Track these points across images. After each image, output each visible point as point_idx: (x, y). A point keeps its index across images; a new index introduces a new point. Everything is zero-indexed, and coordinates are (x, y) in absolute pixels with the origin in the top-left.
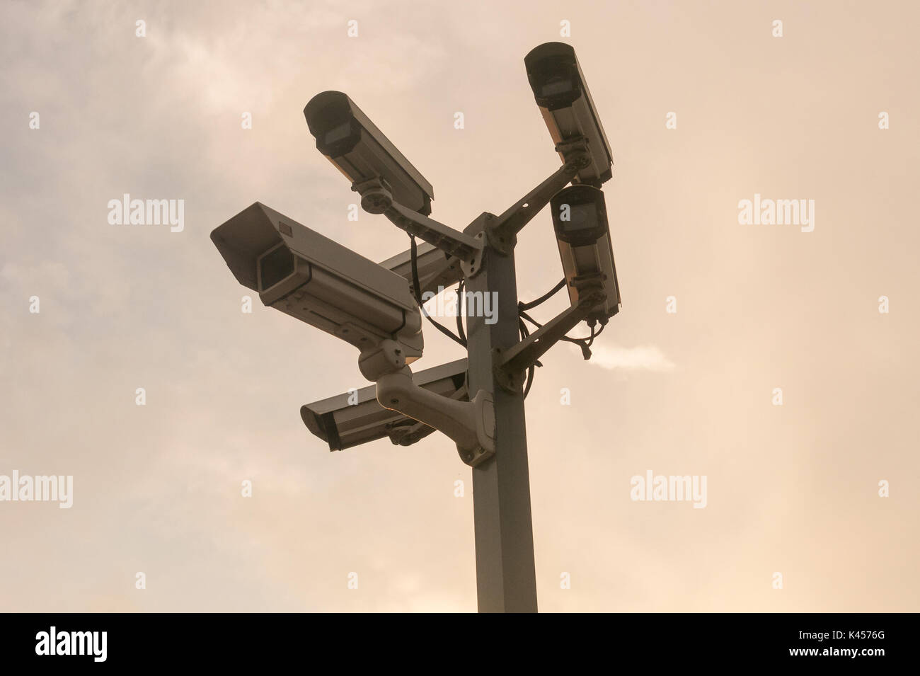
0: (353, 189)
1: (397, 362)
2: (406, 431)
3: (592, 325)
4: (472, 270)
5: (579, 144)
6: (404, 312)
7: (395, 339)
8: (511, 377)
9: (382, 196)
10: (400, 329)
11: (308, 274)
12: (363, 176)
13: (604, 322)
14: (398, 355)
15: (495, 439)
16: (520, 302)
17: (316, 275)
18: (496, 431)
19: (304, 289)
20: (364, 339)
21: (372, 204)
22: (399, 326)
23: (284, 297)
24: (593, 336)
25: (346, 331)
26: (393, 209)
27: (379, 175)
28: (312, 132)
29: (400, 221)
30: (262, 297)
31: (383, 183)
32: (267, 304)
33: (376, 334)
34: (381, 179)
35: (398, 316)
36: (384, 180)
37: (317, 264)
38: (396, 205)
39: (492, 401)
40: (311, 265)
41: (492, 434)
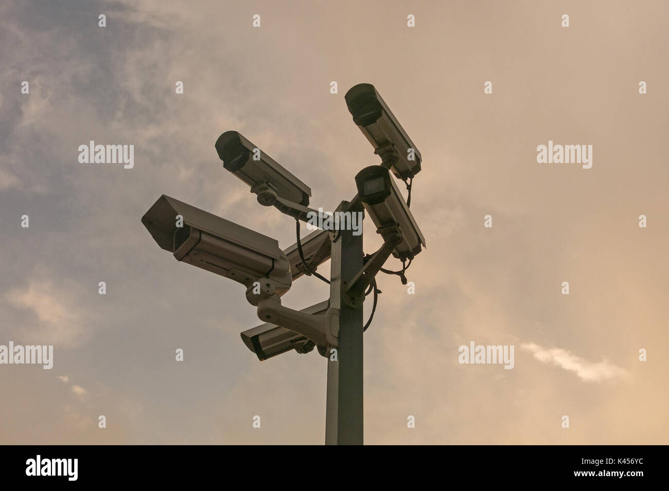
0: (252, 192)
1: (268, 291)
2: (302, 343)
3: (403, 261)
4: (334, 236)
5: (388, 147)
6: (273, 260)
7: (268, 277)
8: (353, 298)
9: (269, 193)
10: (270, 271)
11: (199, 236)
12: (257, 183)
13: (411, 259)
14: (269, 287)
15: (339, 338)
16: (367, 254)
17: (204, 237)
18: (339, 333)
19: (197, 247)
20: (247, 279)
21: (265, 200)
22: (270, 269)
23: (187, 254)
24: (405, 269)
25: (233, 274)
26: (277, 201)
27: (265, 181)
28: (221, 158)
29: (284, 209)
30: (174, 255)
31: (269, 186)
32: (180, 260)
33: (254, 275)
34: (267, 183)
35: (269, 263)
36: (270, 184)
37: (204, 230)
38: (279, 199)
39: (339, 314)
40: (201, 232)
41: (336, 334)
